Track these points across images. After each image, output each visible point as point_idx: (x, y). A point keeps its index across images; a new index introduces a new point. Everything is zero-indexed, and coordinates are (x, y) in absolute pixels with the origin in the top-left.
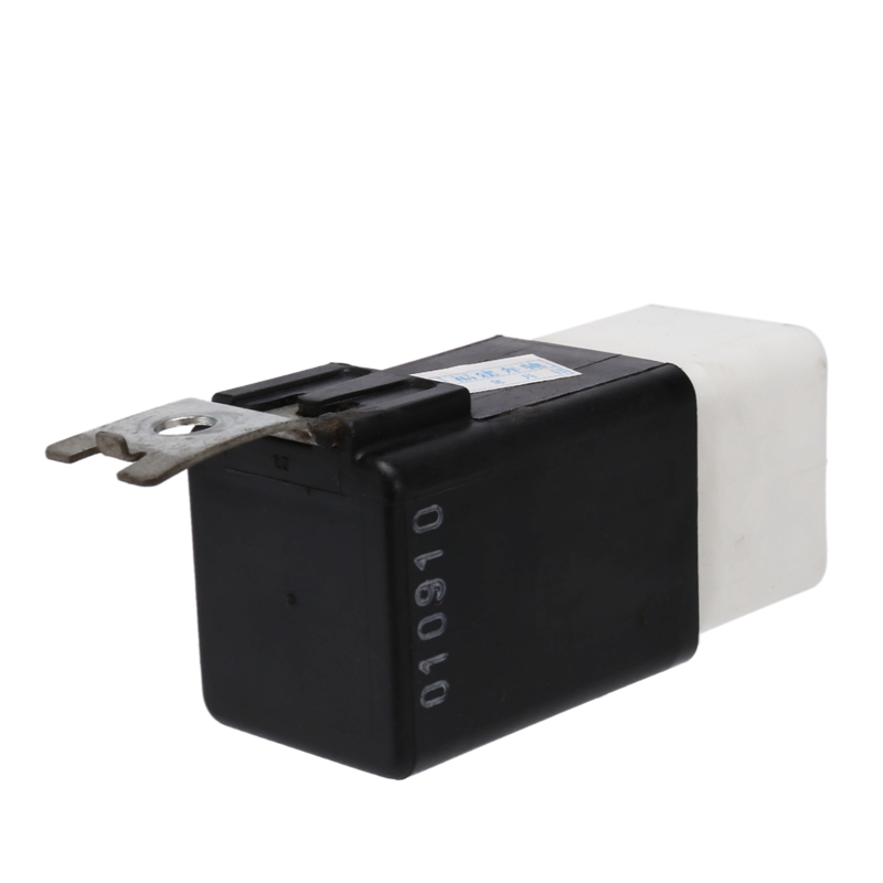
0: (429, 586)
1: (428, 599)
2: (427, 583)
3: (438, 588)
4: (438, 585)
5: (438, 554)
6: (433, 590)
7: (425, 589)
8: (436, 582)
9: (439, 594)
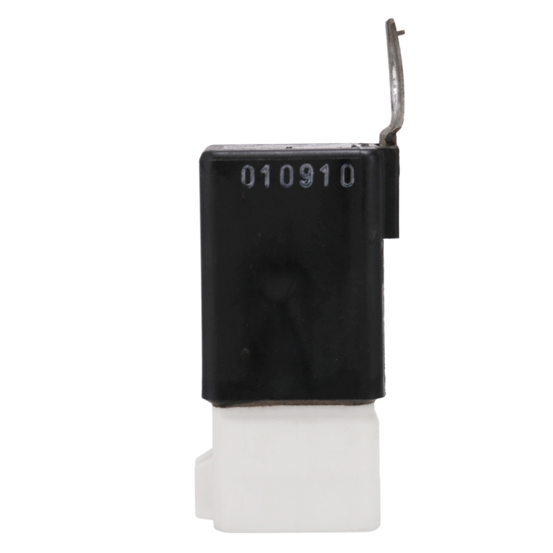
0: (310, 175)
1: (303, 173)
2: (312, 173)
3: (307, 182)
4: (309, 181)
5: (326, 183)
6: (307, 178)
7: (309, 171)
8: (311, 180)
9: (303, 182)
